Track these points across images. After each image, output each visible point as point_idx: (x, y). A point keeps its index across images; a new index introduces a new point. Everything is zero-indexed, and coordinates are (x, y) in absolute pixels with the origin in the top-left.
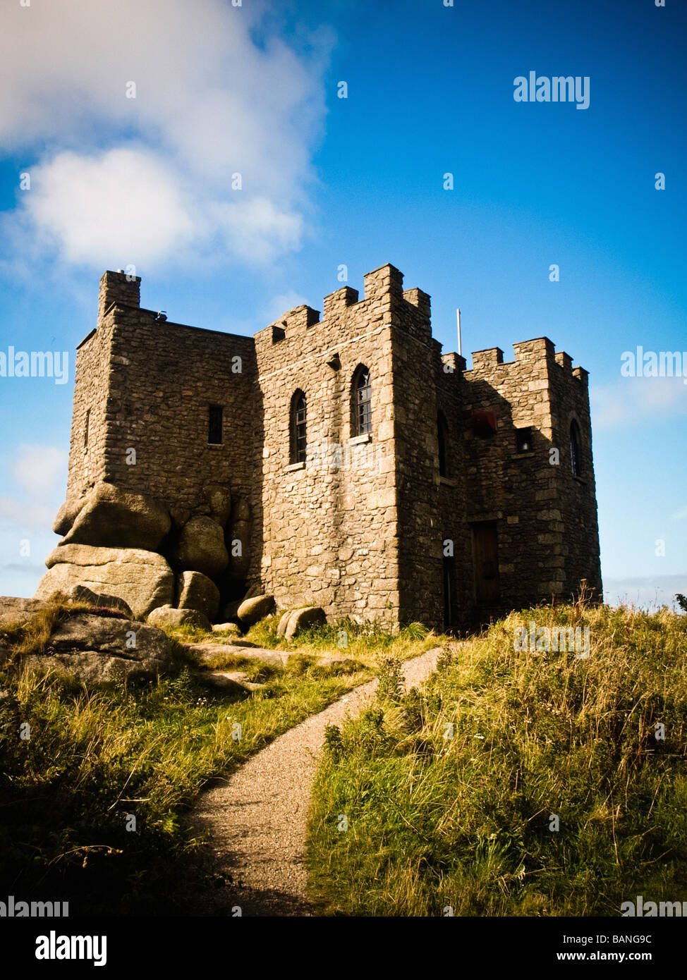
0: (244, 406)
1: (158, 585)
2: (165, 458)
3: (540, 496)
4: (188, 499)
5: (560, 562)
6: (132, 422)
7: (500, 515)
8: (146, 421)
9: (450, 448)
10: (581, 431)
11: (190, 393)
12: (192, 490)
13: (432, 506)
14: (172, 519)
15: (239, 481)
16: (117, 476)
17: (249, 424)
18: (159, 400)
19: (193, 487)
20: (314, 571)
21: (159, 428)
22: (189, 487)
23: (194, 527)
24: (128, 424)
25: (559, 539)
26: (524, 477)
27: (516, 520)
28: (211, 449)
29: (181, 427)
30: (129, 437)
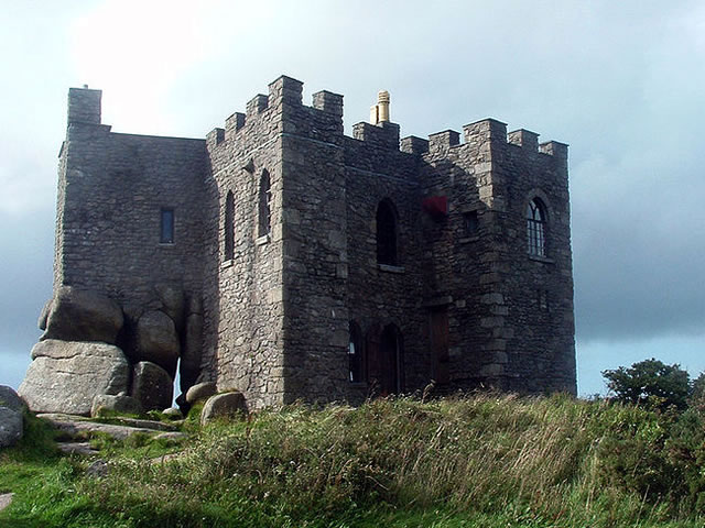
0: (196, 205)
1: (114, 374)
2: (118, 259)
3: (484, 279)
4: (142, 296)
5: (501, 344)
6: (86, 229)
7: (451, 300)
8: (99, 228)
9: (401, 234)
10: (550, 209)
11: (142, 198)
12: (144, 288)
13: (336, 298)
14: (125, 316)
15: (190, 277)
16: (75, 279)
17: (201, 223)
18: (112, 207)
19: (145, 285)
20: (238, 360)
21: (112, 232)
22: (141, 285)
23: (145, 323)
24: (83, 232)
25: (501, 322)
26: (471, 260)
27: (464, 303)
28: (161, 248)
29: (133, 230)
30: (84, 243)
